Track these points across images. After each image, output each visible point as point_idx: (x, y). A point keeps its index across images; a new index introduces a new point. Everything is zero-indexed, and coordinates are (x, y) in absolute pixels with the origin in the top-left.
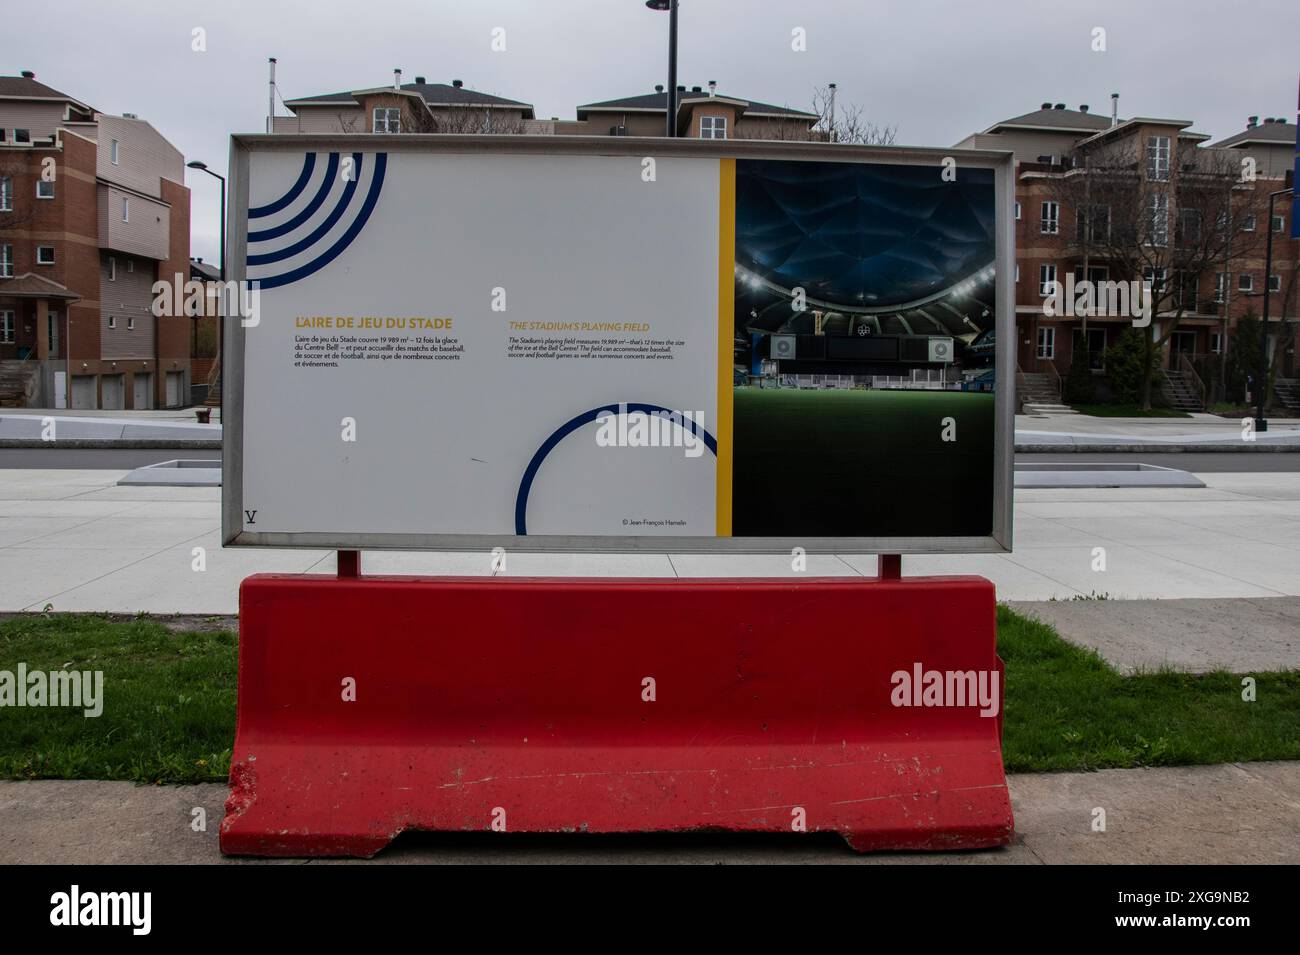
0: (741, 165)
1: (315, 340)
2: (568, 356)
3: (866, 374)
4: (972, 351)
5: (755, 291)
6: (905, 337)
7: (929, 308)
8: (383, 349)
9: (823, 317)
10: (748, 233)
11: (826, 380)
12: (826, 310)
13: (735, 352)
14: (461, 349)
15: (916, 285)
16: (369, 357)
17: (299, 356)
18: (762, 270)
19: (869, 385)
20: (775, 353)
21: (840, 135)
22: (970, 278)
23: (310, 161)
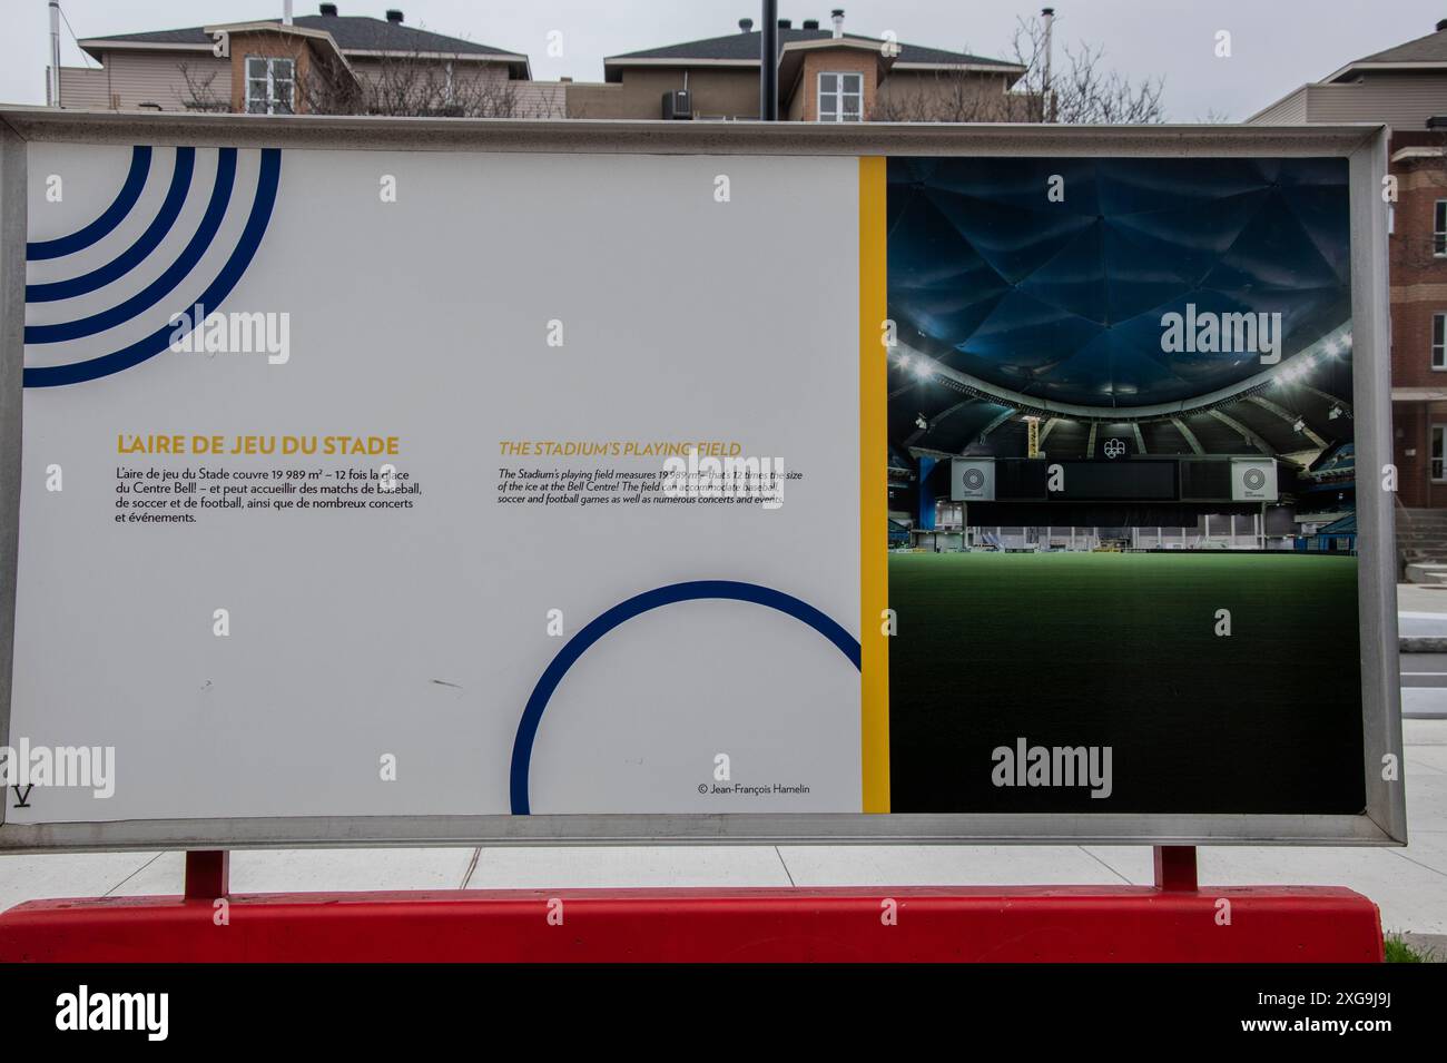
0: (894, 164)
1: (153, 474)
2: (601, 500)
3: (1121, 525)
4: (1312, 481)
5: (922, 383)
6: (1190, 458)
7: (1229, 407)
8: (276, 490)
9: (1041, 426)
10: (909, 284)
11: (1049, 535)
12: (1048, 414)
13: (890, 489)
14: (415, 489)
15: (1207, 367)
16: (251, 505)
17: (122, 503)
18: (934, 348)
19: (1126, 543)
20: (959, 491)
21: (1061, 98)
22: (1304, 353)
23: (142, 159)
